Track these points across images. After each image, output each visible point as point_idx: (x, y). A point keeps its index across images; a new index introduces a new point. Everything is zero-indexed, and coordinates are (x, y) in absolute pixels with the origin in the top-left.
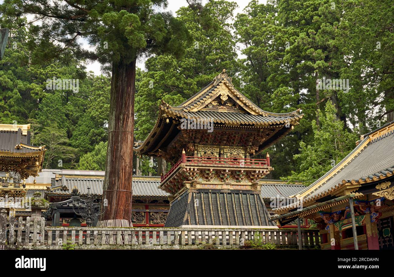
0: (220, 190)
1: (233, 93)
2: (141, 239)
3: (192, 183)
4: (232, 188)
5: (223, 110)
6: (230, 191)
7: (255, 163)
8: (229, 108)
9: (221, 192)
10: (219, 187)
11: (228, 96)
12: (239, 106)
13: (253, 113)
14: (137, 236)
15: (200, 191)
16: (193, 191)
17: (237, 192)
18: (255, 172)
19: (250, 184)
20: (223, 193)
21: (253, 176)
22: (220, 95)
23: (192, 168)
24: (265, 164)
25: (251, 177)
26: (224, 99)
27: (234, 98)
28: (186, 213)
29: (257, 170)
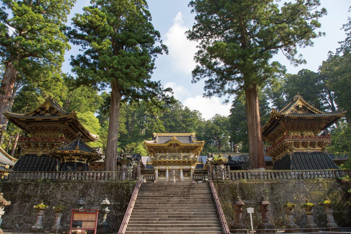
0: (306, 152)
1: (304, 104)
2: (281, 176)
3: (291, 149)
4: (312, 151)
5: (300, 112)
6: (311, 153)
7: (323, 138)
8: (303, 111)
9: (306, 153)
10: (305, 151)
11: (302, 105)
12: (309, 110)
13: (316, 113)
14: (279, 175)
15: (295, 153)
16: (293, 153)
17: (315, 153)
18: (323, 142)
19: (321, 149)
20: (308, 154)
21: (322, 144)
22: (298, 105)
23: (291, 141)
24: (328, 138)
25: (321, 145)
26: (301, 107)
27: (305, 106)
28: (291, 165)
29: (325, 141)
